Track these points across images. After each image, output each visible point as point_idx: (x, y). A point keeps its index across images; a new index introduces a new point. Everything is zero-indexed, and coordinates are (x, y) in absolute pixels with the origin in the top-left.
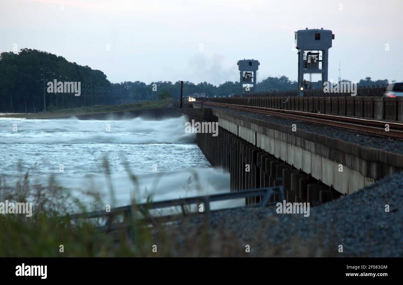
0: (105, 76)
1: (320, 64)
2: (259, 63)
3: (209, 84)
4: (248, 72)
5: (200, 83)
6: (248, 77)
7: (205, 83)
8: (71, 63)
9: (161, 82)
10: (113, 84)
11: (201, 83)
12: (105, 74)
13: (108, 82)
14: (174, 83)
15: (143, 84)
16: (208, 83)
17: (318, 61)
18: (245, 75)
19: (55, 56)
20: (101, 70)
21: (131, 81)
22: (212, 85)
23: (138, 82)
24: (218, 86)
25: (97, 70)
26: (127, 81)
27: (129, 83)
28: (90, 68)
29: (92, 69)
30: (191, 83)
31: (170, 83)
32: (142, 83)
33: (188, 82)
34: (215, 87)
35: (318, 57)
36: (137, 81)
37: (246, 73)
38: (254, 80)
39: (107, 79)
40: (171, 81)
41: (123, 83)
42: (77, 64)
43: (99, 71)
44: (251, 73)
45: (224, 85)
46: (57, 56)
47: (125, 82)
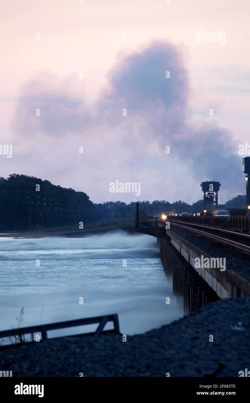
0: (88, 197)
2: (220, 184)
3: (184, 202)
6: (211, 196)
7: (180, 201)
8: (55, 186)
9: (140, 201)
10: (96, 204)
11: (176, 202)
12: (87, 195)
13: (91, 203)
14: (151, 203)
15: (123, 204)
16: (182, 202)
18: (208, 195)
19: (40, 180)
20: (84, 192)
21: (112, 201)
22: (186, 204)
24: (191, 204)
25: (80, 192)
26: (109, 201)
27: (111, 203)
28: (74, 190)
29: (76, 191)
30: (167, 202)
31: (148, 202)
33: (164, 201)
34: (189, 205)
36: (118, 201)
37: (209, 193)
38: (216, 200)
39: (89, 199)
41: (106, 203)
42: (61, 186)
43: (82, 193)
44: (213, 193)
45: (197, 203)
46: (43, 180)
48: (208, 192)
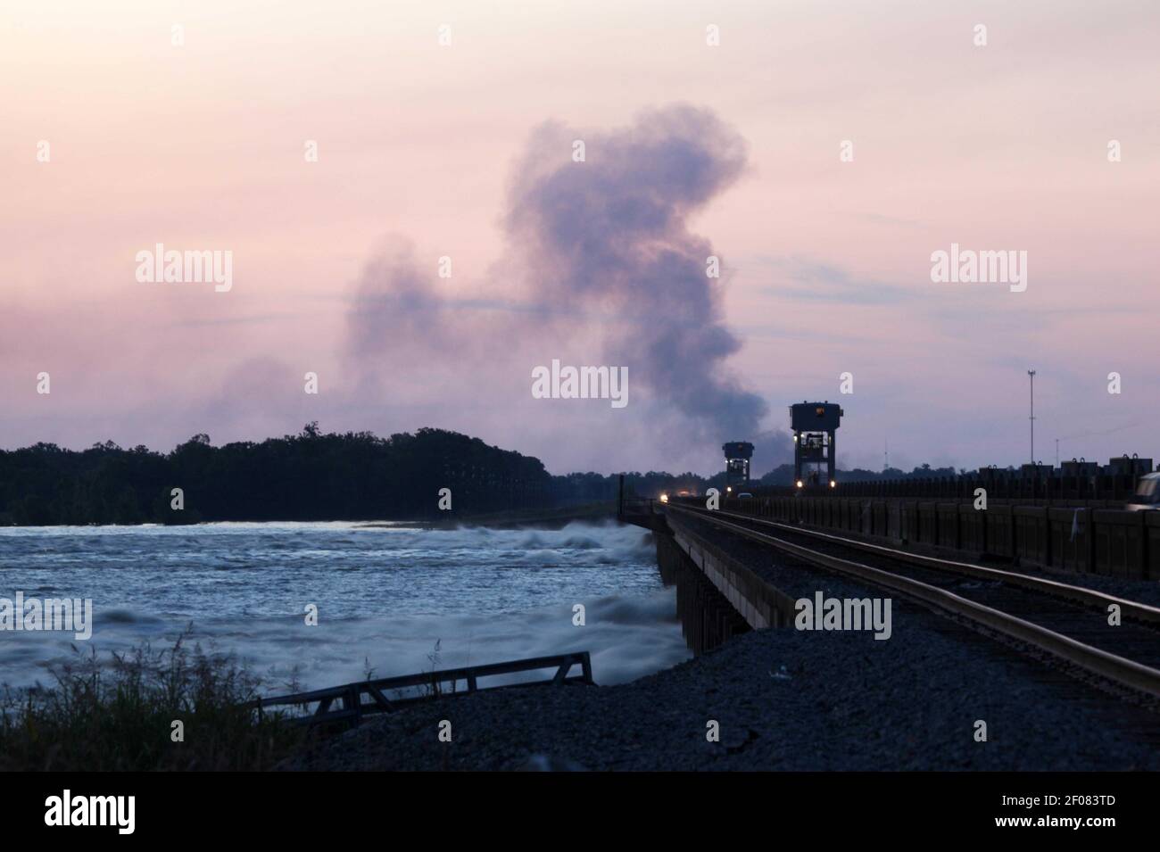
0: (542, 466)
1: (825, 450)
2: (754, 447)
4: (738, 460)
6: (739, 466)
7: (690, 473)
10: (555, 477)
12: (541, 462)
13: (547, 474)
14: (643, 475)
15: (599, 476)
16: (693, 474)
17: (822, 446)
18: (734, 464)
19: (467, 437)
20: (536, 457)
22: (699, 477)
23: (593, 473)
24: (707, 478)
25: (530, 457)
26: (576, 471)
27: (579, 475)
28: (519, 454)
29: (523, 455)
30: (669, 474)
31: (638, 474)
32: (597, 475)
33: (664, 472)
34: (704, 479)
35: (822, 440)
37: (736, 461)
38: (747, 471)
39: (545, 469)
41: (571, 474)
42: (500, 448)
43: (534, 458)
44: (742, 462)
45: (716, 475)
46: (471, 437)
47: (573, 473)
48: (735, 459)
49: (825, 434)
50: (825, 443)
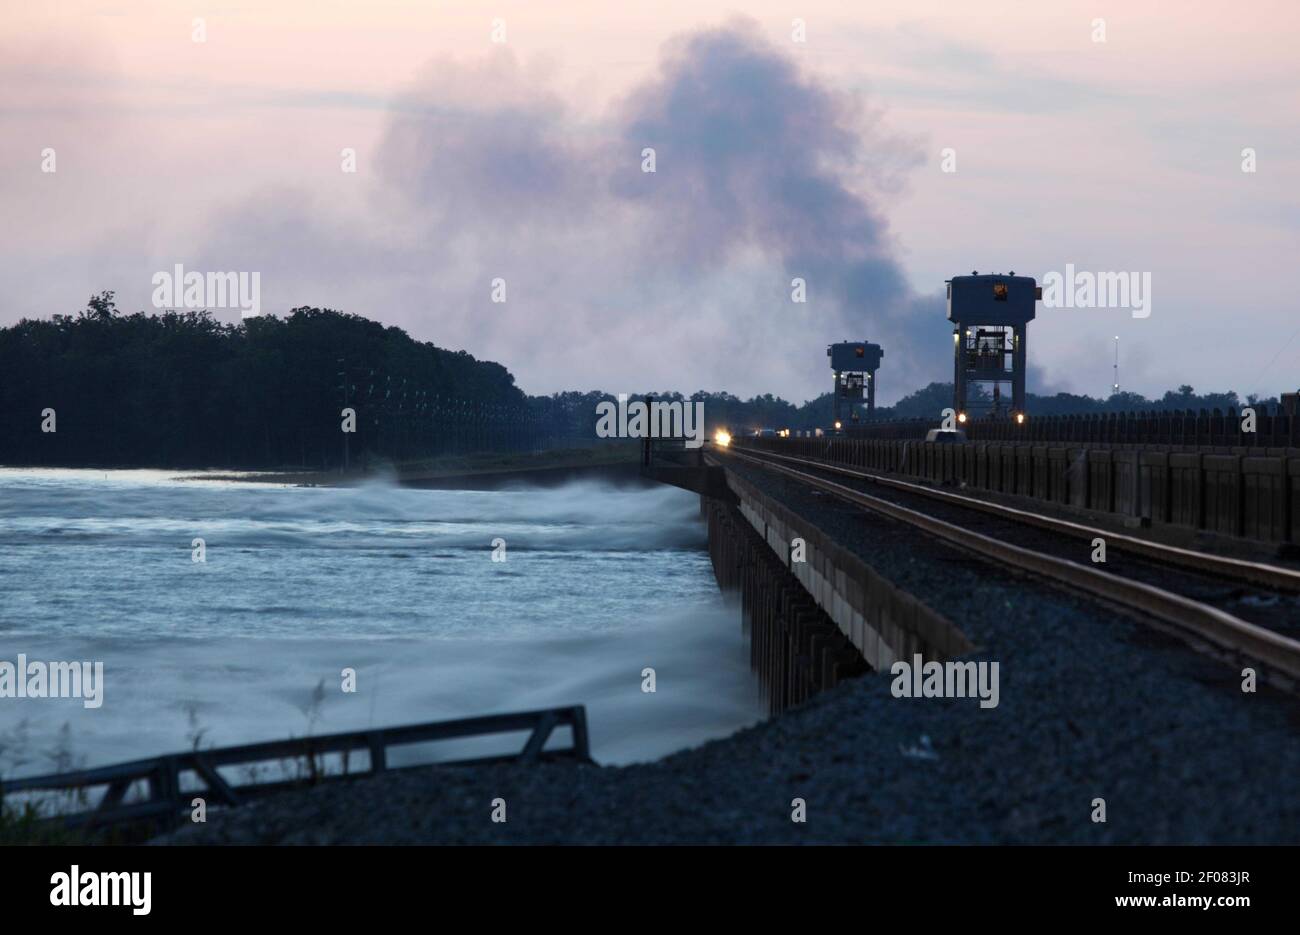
0: (511, 378)
1: (1008, 359)
2: (883, 351)
3: (779, 399)
4: (854, 373)
5: (755, 398)
6: (855, 385)
7: (769, 397)
8: (419, 345)
9: (655, 393)
10: (532, 398)
11: (759, 397)
12: (509, 371)
13: (518, 392)
16: (775, 397)
17: (1003, 351)
18: (847, 381)
19: (377, 325)
20: (500, 363)
21: (578, 391)
22: (786, 403)
24: (800, 405)
25: (489, 363)
26: (570, 389)
27: (575, 395)
28: (471, 357)
29: (477, 358)
30: (733, 397)
33: (724, 393)
34: (793, 407)
35: (1002, 342)
36: (595, 392)
37: (850, 376)
38: (869, 394)
39: (515, 384)
40: (680, 393)
41: (560, 394)
42: (436, 346)
43: (496, 365)
44: (862, 377)
45: (816, 402)
46: (386, 326)
47: (564, 393)
48: (849, 372)
49: (1009, 330)
50: (1009, 346)
